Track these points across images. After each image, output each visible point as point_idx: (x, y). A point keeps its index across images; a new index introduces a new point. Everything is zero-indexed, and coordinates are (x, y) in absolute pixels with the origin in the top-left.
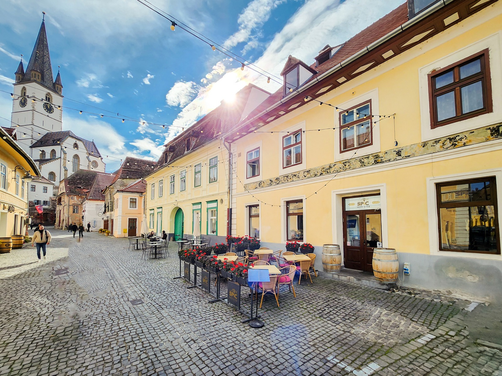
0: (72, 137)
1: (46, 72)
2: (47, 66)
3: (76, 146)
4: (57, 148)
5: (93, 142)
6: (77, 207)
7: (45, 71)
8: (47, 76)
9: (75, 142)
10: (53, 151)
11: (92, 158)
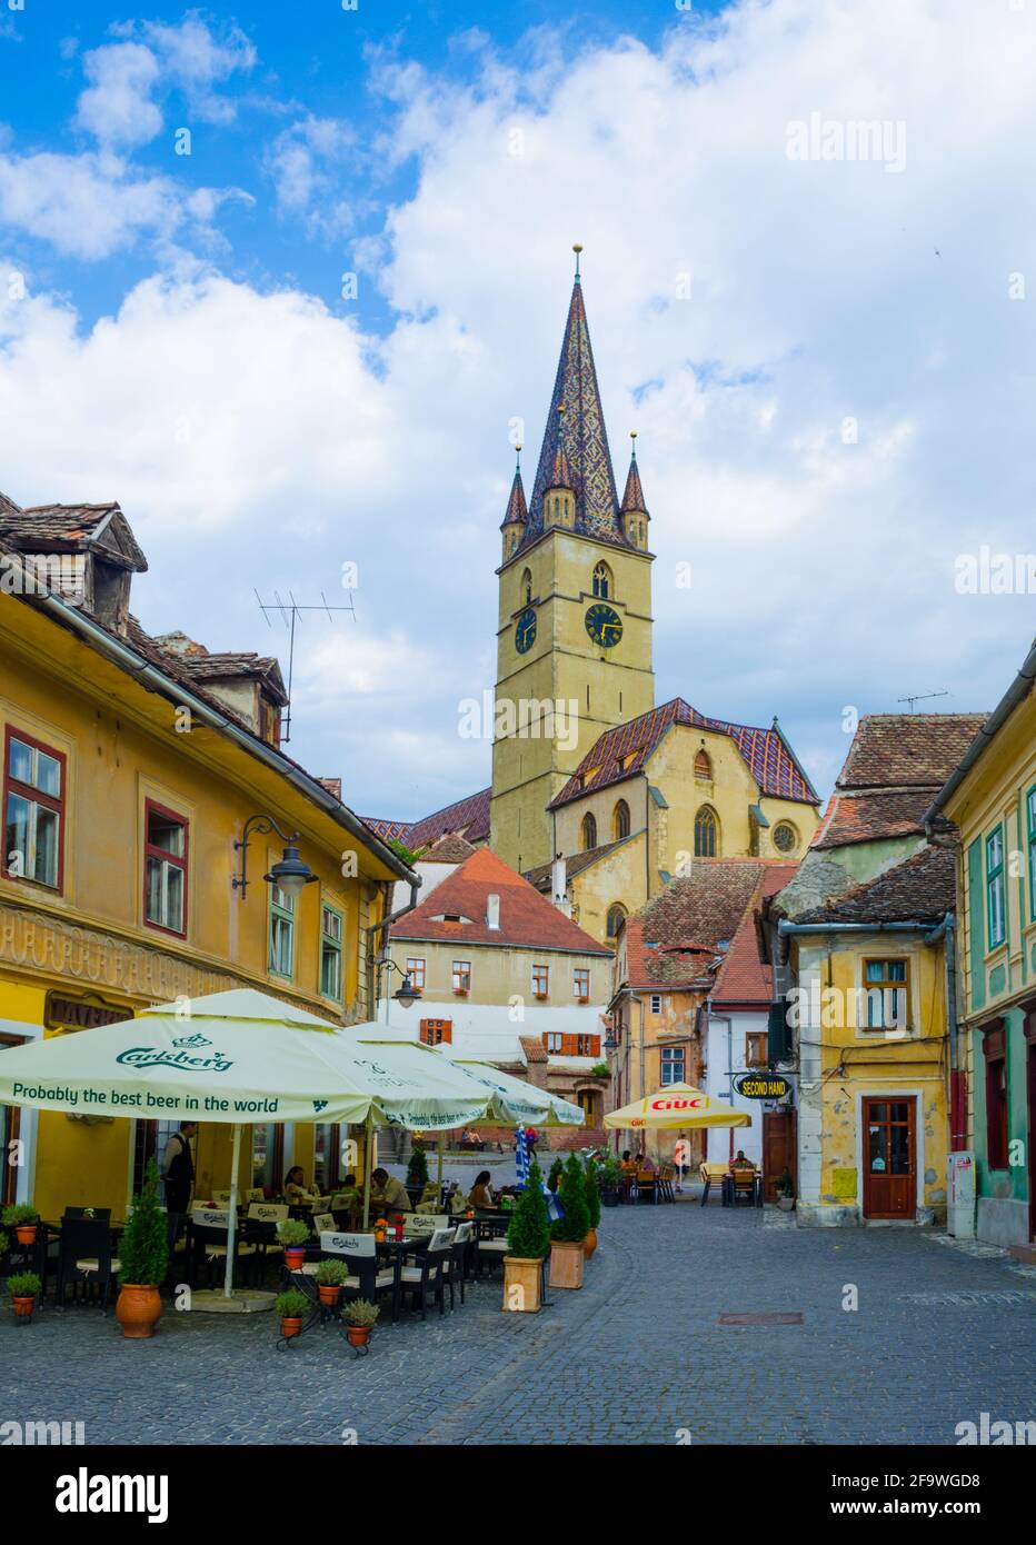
0: (688, 724)
1: (592, 477)
2: (594, 451)
3: (704, 761)
4: (632, 793)
5: (774, 730)
6: (678, 1052)
7: (587, 474)
8: (595, 491)
9: (700, 747)
10: (622, 808)
11: (773, 812)
